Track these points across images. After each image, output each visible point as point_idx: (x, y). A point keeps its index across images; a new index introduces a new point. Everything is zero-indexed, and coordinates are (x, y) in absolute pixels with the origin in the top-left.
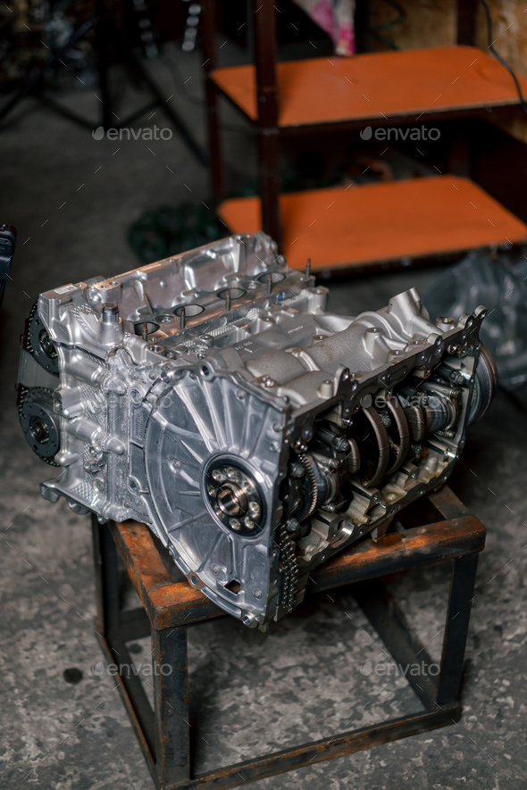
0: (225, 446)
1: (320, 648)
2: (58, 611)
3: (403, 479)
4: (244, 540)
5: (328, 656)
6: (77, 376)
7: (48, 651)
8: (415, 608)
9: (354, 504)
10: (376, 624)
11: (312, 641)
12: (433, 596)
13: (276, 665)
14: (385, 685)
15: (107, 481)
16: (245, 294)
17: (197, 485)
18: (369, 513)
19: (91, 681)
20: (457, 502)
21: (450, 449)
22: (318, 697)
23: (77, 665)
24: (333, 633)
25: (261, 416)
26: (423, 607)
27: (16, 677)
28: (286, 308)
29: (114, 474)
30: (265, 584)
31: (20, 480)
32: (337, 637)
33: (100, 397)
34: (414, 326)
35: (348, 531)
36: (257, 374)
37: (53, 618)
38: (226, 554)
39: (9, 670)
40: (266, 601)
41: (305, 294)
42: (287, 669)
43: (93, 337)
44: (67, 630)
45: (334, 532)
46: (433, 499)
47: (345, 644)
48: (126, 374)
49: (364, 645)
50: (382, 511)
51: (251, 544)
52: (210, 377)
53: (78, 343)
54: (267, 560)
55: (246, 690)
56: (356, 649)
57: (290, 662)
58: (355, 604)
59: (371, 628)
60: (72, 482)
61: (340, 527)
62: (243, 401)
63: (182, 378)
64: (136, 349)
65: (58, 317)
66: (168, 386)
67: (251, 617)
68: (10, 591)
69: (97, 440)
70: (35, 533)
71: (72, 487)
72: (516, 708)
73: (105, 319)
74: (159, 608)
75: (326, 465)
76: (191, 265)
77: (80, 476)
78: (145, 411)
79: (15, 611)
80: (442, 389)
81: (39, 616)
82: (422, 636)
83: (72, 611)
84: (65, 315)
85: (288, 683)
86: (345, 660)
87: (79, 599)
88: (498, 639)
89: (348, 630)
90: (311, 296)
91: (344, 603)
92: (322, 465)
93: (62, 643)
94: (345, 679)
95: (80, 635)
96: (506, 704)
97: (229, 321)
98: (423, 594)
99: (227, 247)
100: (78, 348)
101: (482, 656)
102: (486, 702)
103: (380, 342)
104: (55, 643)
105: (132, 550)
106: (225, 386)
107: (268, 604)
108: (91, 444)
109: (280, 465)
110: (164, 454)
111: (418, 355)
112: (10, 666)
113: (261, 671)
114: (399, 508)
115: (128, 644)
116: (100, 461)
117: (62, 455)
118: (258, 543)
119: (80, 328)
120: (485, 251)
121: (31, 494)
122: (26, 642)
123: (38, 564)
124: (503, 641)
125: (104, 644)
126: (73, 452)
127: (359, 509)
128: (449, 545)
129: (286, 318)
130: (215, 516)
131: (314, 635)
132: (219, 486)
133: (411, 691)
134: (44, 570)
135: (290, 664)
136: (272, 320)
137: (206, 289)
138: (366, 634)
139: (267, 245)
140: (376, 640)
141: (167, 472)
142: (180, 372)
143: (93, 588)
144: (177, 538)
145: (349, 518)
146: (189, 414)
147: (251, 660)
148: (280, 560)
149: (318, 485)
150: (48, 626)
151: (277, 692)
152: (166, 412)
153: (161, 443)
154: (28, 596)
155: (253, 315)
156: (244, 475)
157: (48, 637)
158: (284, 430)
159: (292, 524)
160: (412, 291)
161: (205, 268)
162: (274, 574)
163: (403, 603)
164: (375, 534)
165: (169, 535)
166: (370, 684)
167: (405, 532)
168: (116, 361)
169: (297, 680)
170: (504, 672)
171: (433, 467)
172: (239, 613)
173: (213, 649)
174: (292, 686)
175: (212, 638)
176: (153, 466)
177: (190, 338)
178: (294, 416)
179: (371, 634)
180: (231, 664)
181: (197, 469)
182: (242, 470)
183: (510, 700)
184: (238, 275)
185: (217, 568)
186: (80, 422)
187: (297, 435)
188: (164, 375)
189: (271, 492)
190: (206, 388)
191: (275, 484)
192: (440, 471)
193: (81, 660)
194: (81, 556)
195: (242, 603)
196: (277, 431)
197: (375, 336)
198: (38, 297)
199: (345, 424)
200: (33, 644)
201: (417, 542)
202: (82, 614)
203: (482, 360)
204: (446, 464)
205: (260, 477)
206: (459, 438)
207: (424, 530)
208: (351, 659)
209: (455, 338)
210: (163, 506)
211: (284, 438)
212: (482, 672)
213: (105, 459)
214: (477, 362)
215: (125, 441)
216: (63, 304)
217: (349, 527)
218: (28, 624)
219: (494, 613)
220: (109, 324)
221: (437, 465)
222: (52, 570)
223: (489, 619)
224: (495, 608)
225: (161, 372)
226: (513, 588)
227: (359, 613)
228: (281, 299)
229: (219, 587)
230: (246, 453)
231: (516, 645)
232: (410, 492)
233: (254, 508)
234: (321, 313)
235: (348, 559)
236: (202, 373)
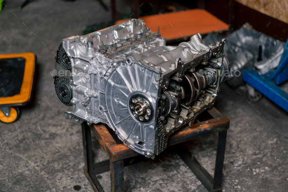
0: (136, 89)
1: (168, 173)
2: (69, 166)
3: (199, 103)
4: (145, 125)
5: (171, 175)
6: (78, 69)
7: (67, 180)
8: (201, 157)
9: (182, 112)
10: (187, 163)
11: (165, 171)
12: (207, 153)
13: (152, 179)
14: (193, 184)
15: (91, 109)
16: (136, 40)
17: (126, 106)
18: (188, 115)
19: (84, 189)
20: (218, 112)
21: (214, 93)
22: (169, 190)
23: (78, 184)
24: (172, 167)
25: (150, 76)
26: (204, 157)
27: (56, 189)
28: (152, 44)
29: (93, 106)
30: (153, 141)
31: (50, 121)
32: (173, 169)
33: (88, 76)
34: (200, 46)
35: (181, 122)
36: (147, 62)
37: (68, 168)
38: (138, 131)
39: (53, 187)
40: (154, 147)
41: (158, 39)
42: (156, 181)
43: (84, 54)
44: (73, 172)
45: (176, 123)
46: (209, 112)
47: (177, 171)
48: (97, 66)
49: (183, 171)
50: (192, 115)
51: (148, 126)
52: (130, 63)
53: (78, 57)
54: (154, 131)
55: (142, 189)
56: (181, 173)
57: (157, 178)
58: (179, 157)
59: (185, 165)
60: (77, 110)
61: (178, 120)
62: (143, 71)
63: (119, 65)
64: (100, 58)
65: (70, 47)
66: (114, 69)
67: (148, 154)
68: (50, 160)
69: (86, 93)
70: (58, 139)
71: (77, 112)
72: (242, 189)
73: (88, 47)
74: (113, 153)
75: (174, 95)
76: (116, 30)
77: (80, 108)
78: (105, 80)
79: (53, 166)
80: (211, 69)
81: (62, 168)
82: (205, 166)
83: (74, 165)
84: (73, 46)
85: (157, 185)
86: (177, 177)
87: (77, 161)
88: (232, 166)
89: (177, 166)
90: (160, 40)
91: (175, 157)
92: (172, 95)
93: (72, 177)
94: (178, 183)
95: (79, 174)
96: (238, 188)
97: (132, 49)
98: (203, 152)
99: (128, 24)
100: (78, 58)
101: (227, 172)
102: (231, 188)
103: (189, 51)
104: (69, 177)
105: (101, 134)
106: (136, 66)
107: (155, 148)
108: (84, 94)
109: (158, 94)
110: (113, 95)
111: (204, 55)
112: (53, 186)
113: (147, 182)
114: (198, 114)
115: (97, 176)
116: (88, 101)
117: (73, 100)
118: (150, 125)
119: (79, 51)
120: (214, 33)
121: (55, 125)
122: (58, 177)
123: (60, 150)
124: (234, 167)
125: (88, 176)
126: (77, 99)
127: (184, 114)
128: (217, 127)
129: (152, 48)
130: (133, 117)
131: (165, 169)
132: (135, 105)
133: (203, 186)
134: (63, 151)
135: (157, 179)
136: (147, 48)
137: (122, 38)
138: (184, 167)
139: (143, 23)
140: (188, 169)
141: (114, 102)
142: (119, 63)
143: (82, 156)
144: (118, 127)
145: (181, 117)
146: (122, 79)
147: (143, 179)
148: (158, 131)
149: (171, 102)
150: (66, 171)
151: (153, 189)
152: (113, 80)
153: (111, 92)
154: (58, 161)
155: (140, 46)
156: (144, 99)
157: (66, 175)
158: (160, 81)
159: (162, 118)
160: (199, 34)
161: (121, 31)
162: (157, 137)
163: (196, 156)
164: (190, 124)
165: (116, 126)
166: (187, 184)
167: (200, 123)
168: (93, 62)
169: (160, 184)
170: (235, 177)
171: (209, 99)
172: (143, 153)
173: (128, 176)
174: (159, 187)
175: (128, 172)
176: (109, 100)
177: (119, 55)
178: (162, 75)
179: (186, 167)
180: (135, 180)
181: (126, 99)
182: (143, 97)
183: (239, 187)
184: (133, 34)
185: (134, 137)
186: (80, 87)
187: (163, 83)
188: (112, 65)
189: (155, 105)
190: (129, 68)
191: (157, 102)
192: (211, 101)
193: (79, 182)
194: (76, 146)
195: (144, 149)
196: (156, 81)
197: (187, 50)
198: (63, 40)
199: (179, 80)
200: (61, 178)
201: (205, 126)
202: (78, 166)
203: (224, 59)
204: (213, 98)
205: (151, 100)
206: (217, 89)
207: (207, 122)
208: (179, 176)
209: (216, 50)
210: (113, 115)
211: (160, 84)
212: (228, 178)
213: (90, 100)
214: (223, 59)
215: (97, 92)
216: (72, 42)
217: (181, 120)
218: (58, 171)
219: (230, 157)
220: (90, 48)
221: (210, 99)
222: (66, 152)
223: (228, 159)
224: (230, 155)
225: (111, 64)
226: (235, 148)
227: (181, 160)
228: (150, 41)
229: (135, 144)
230: (145, 91)
231: (239, 168)
232: (202, 108)
233: (149, 112)
234: (164, 46)
235: (181, 133)
236: (127, 62)
